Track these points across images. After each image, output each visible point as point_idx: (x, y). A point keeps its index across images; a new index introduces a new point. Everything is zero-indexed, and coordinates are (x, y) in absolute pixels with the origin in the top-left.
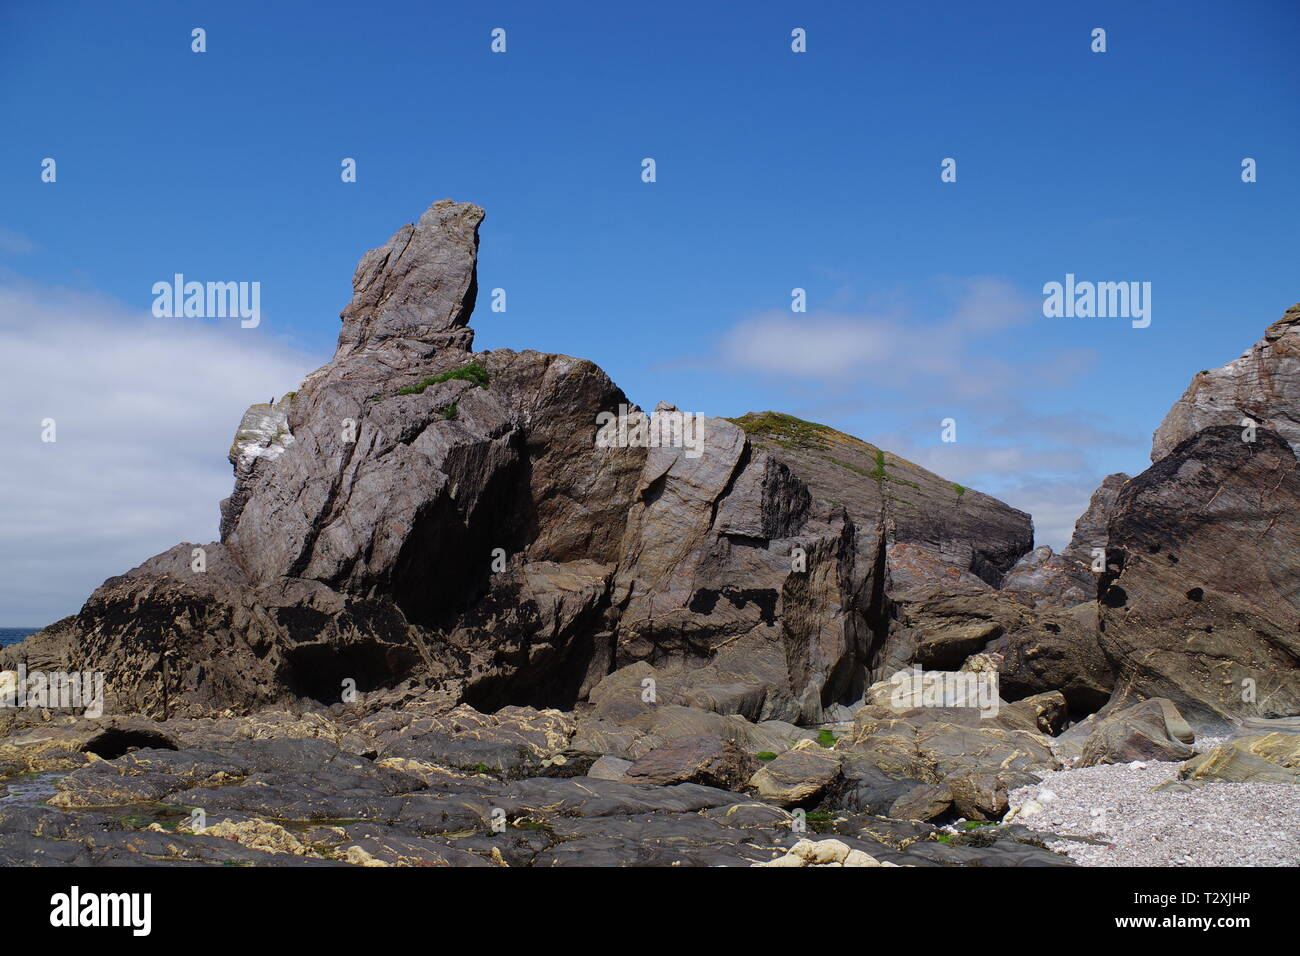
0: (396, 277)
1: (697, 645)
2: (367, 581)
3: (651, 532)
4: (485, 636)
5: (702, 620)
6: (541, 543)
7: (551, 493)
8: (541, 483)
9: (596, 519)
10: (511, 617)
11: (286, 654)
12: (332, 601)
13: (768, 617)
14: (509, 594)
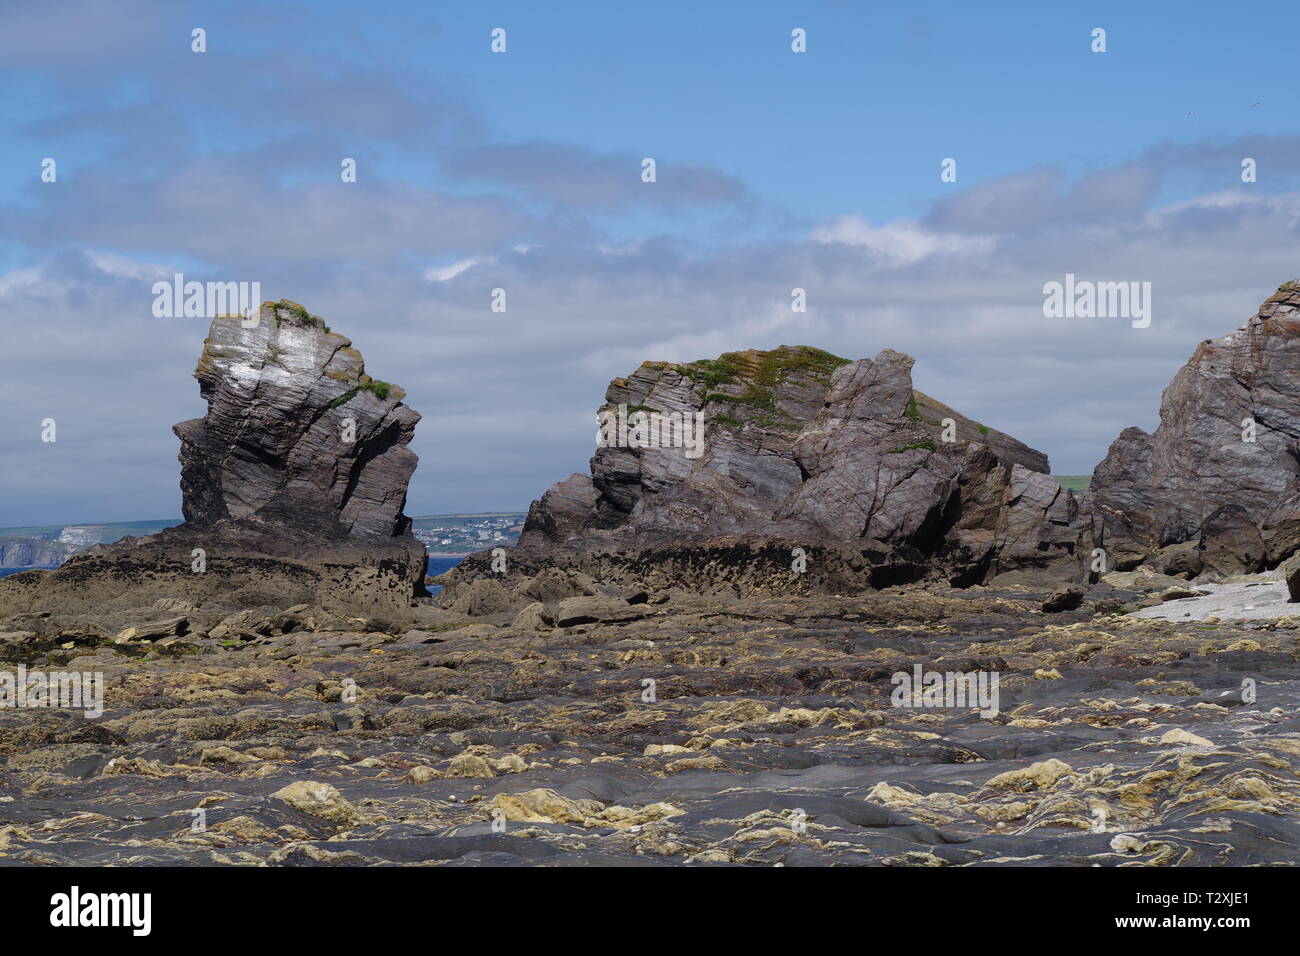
0: (864, 387)
1: (1040, 563)
2: (902, 539)
3: (1012, 518)
4: (947, 561)
5: (1044, 554)
6: (963, 521)
7: (968, 501)
8: (964, 497)
9: (987, 512)
10: (958, 553)
11: (873, 571)
12: (886, 548)
13: (1071, 552)
14: (956, 543)
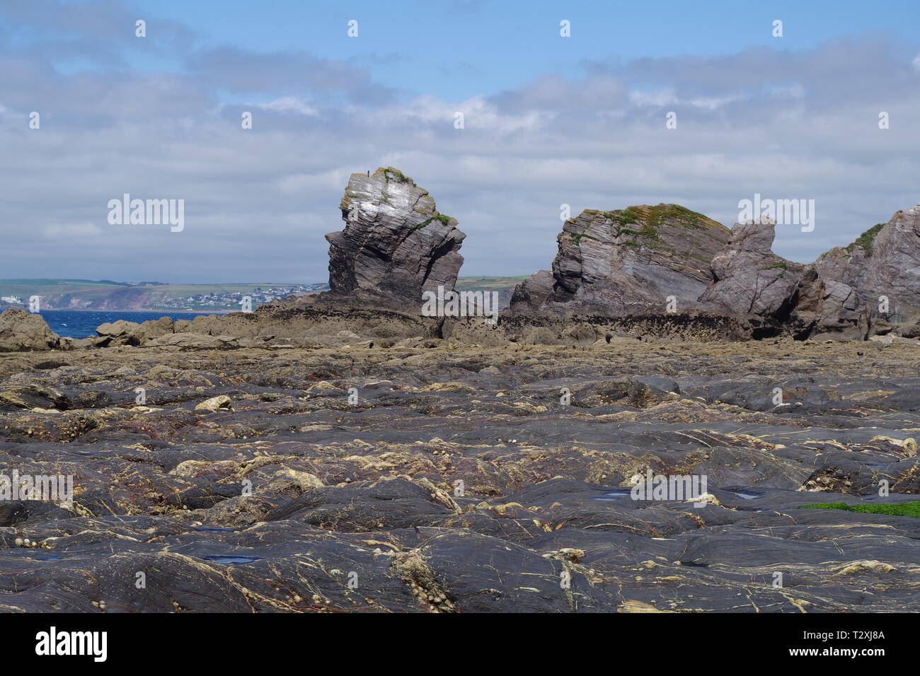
0: (749, 234)
1: (839, 329)
2: (769, 314)
3: (825, 306)
4: (791, 327)
5: (841, 325)
6: (799, 306)
7: (802, 296)
8: (801, 294)
9: (812, 302)
10: (797, 323)
11: (755, 330)
12: (762, 319)
13: (856, 324)
14: (795, 318)
